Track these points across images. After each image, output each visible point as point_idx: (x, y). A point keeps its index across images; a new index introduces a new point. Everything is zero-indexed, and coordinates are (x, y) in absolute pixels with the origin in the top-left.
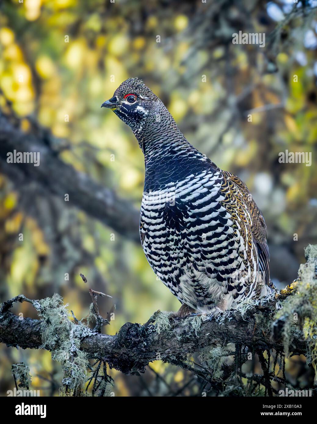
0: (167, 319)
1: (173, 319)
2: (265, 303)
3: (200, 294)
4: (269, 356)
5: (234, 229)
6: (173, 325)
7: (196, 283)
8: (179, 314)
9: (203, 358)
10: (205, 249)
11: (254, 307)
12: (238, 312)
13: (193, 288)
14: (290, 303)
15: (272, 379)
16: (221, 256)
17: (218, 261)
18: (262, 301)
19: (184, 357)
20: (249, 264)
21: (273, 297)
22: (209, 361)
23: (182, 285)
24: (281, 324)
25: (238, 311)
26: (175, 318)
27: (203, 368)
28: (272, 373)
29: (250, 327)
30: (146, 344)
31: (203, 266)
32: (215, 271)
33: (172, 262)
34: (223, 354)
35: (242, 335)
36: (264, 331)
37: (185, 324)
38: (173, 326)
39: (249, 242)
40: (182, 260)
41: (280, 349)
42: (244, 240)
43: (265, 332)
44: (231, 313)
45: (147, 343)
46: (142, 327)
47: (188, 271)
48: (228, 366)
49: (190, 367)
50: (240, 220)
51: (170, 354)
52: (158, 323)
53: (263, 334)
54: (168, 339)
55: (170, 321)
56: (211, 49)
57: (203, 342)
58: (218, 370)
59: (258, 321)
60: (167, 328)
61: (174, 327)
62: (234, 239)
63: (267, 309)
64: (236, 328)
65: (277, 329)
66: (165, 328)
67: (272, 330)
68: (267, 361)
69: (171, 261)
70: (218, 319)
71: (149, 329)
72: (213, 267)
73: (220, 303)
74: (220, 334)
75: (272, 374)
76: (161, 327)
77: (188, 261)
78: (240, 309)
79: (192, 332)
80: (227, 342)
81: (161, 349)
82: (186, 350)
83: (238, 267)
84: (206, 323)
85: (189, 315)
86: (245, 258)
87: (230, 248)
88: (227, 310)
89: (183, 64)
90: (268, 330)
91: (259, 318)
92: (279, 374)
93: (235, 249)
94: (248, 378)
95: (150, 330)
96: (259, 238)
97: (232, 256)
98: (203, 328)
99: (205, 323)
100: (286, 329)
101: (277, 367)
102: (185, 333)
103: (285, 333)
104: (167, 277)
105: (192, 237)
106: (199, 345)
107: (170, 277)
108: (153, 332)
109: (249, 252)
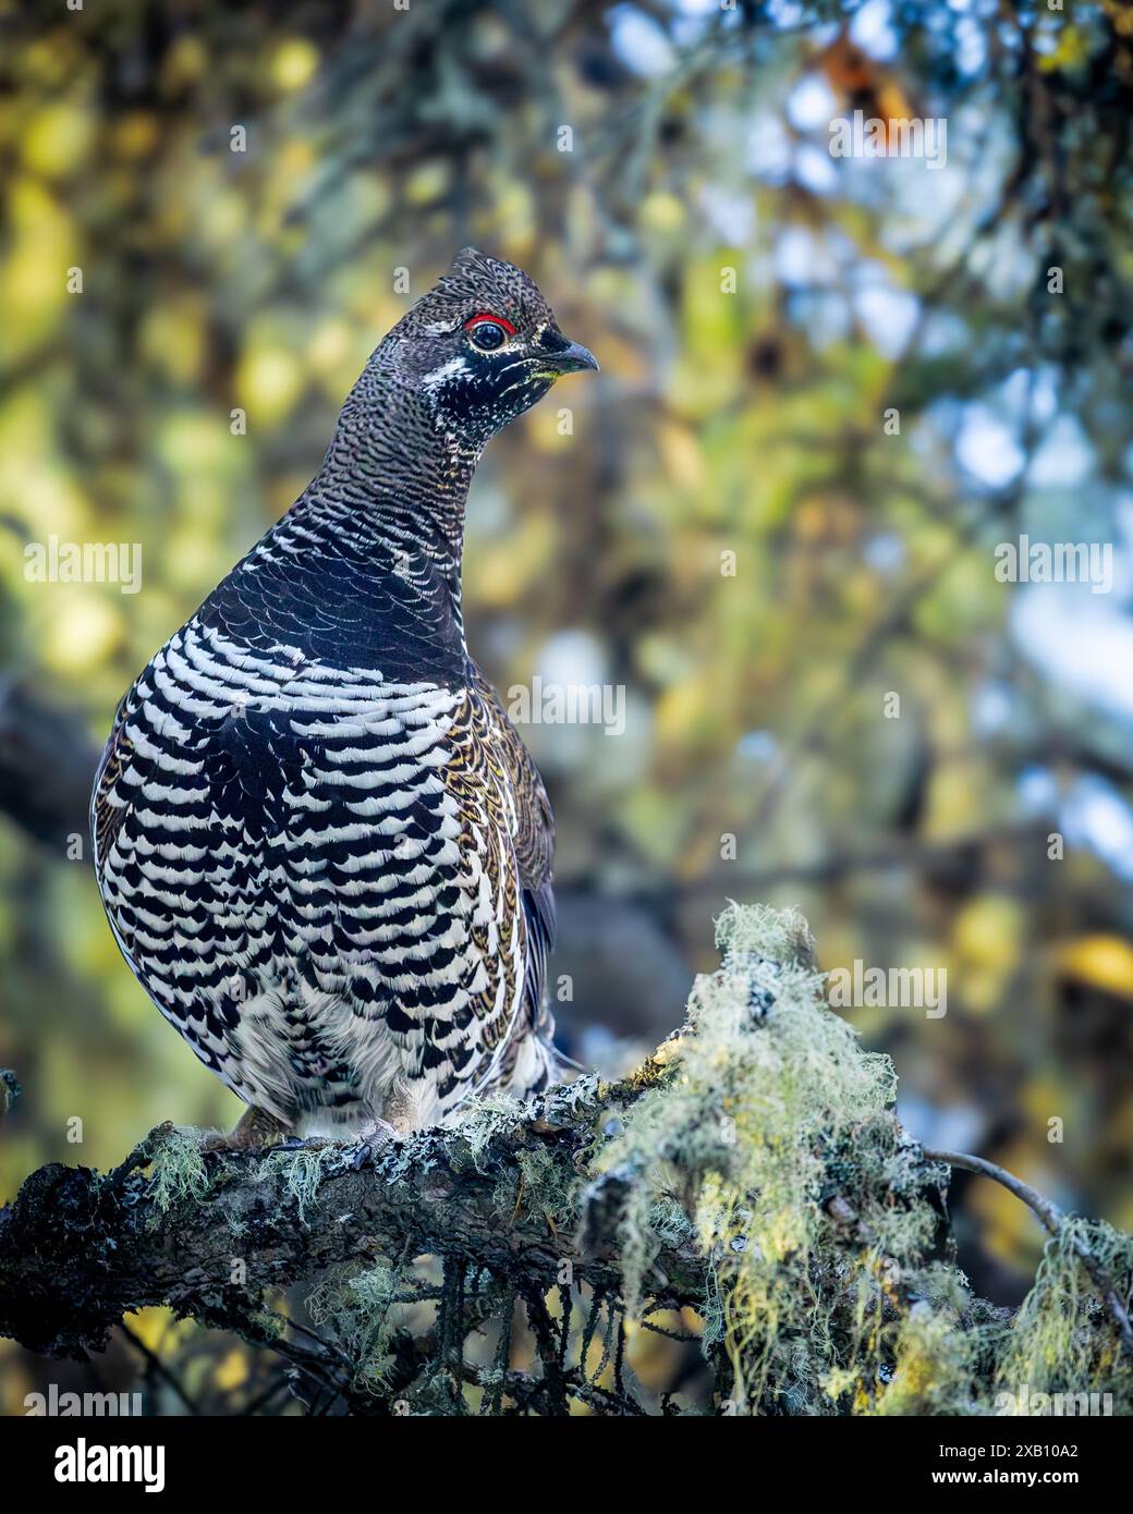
0: (196, 1156)
1: (219, 1157)
2: (560, 1113)
3: (312, 1067)
4: (568, 1306)
5: (460, 849)
6: (216, 1178)
7: (299, 1029)
8: (240, 1140)
9: (325, 1305)
10: (352, 912)
11: (518, 1126)
12: (461, 1142)
13: (285, 1045)
14: (654, 1115)
15: (573, 1393)
16: (406, 941)
17: (395, 955)
18: (551, 1104)
19: (252, 1297)
20: (501, 970)
21: (590, 1091)
22: (346, 1318)
23: (243, 1031)
24: (617, 1192)
25: (458, 1137)
26: (226, 1152)
27: (324, 1344)
28: (573, 1371)
29: (503, 1200)
30: (114, 1247)
31: (338, 970)
32: (384, 992)
33: (220, 944)
34: (396, 1292)
35: (472, 1226)
36: (551, 1215)
37: (261, 1176)
38: (218, 1183)
39: (509, 892)
40: (259, 941)
41: (608, 1286)
42: (493, 887)
43: (556, 1221)
44: (432, 1143)
45: (120, 1243)
46: (103, 1180)
47: (277, 985)
48: (414, 1338)
49: (275, 1336)
50: (485, 820)
51: (203, 1287)
52: (162, 1170)
53: (549, 1228)
54: (197, 1230)
55: (206, 1164)
56: (400, 168)
57: (325, 1248)
58: (378, 1351)
59: (530, 1177)
60: (194, 1189)
61: (219, 1188)
62: (460, 881)
63: (566, 1133)
64: (448, 1199)
65: (601, 1212)
66: (188, 1188)
67: (583, 1212)
68: (560, 1325)
69: (213, 941)
70: (386, 1163)
71: (129, 1192)
72: (374, 977)
73: (393, 1105)
74: (391, 1218)
75: (575, 1376)
76: (173, 1184)
77: (279, 947)
78: (466, 1130)
79: (284, 1209)
80: (414, 1251)
81: (169, 1266)
82: (260, 1272)
83: (465, 981)
84: (339, 1176)
85: (278, 1144)
86: (493, 950)
87: (441, 910)
88: (418, 1133)
89: (296, 218)
90: (568, 1212)
91: (536, 1166)
92: (600, 1377)
93: (460, 917)
94: (485, 1386)
95: (132, 1195)
96: (534, 871)
97: (447, 941)
98: (327, 1195)
99: (335, 1177)
100: (632, 1211)
101: (596, 1348)
102: (259, 1209)
103: (630, 1227)
104: (188, 998)
105: (306, 865)
106: (309, 1256)
107: (200, 999)
108: (143, 1201)
109: (505, 929)
